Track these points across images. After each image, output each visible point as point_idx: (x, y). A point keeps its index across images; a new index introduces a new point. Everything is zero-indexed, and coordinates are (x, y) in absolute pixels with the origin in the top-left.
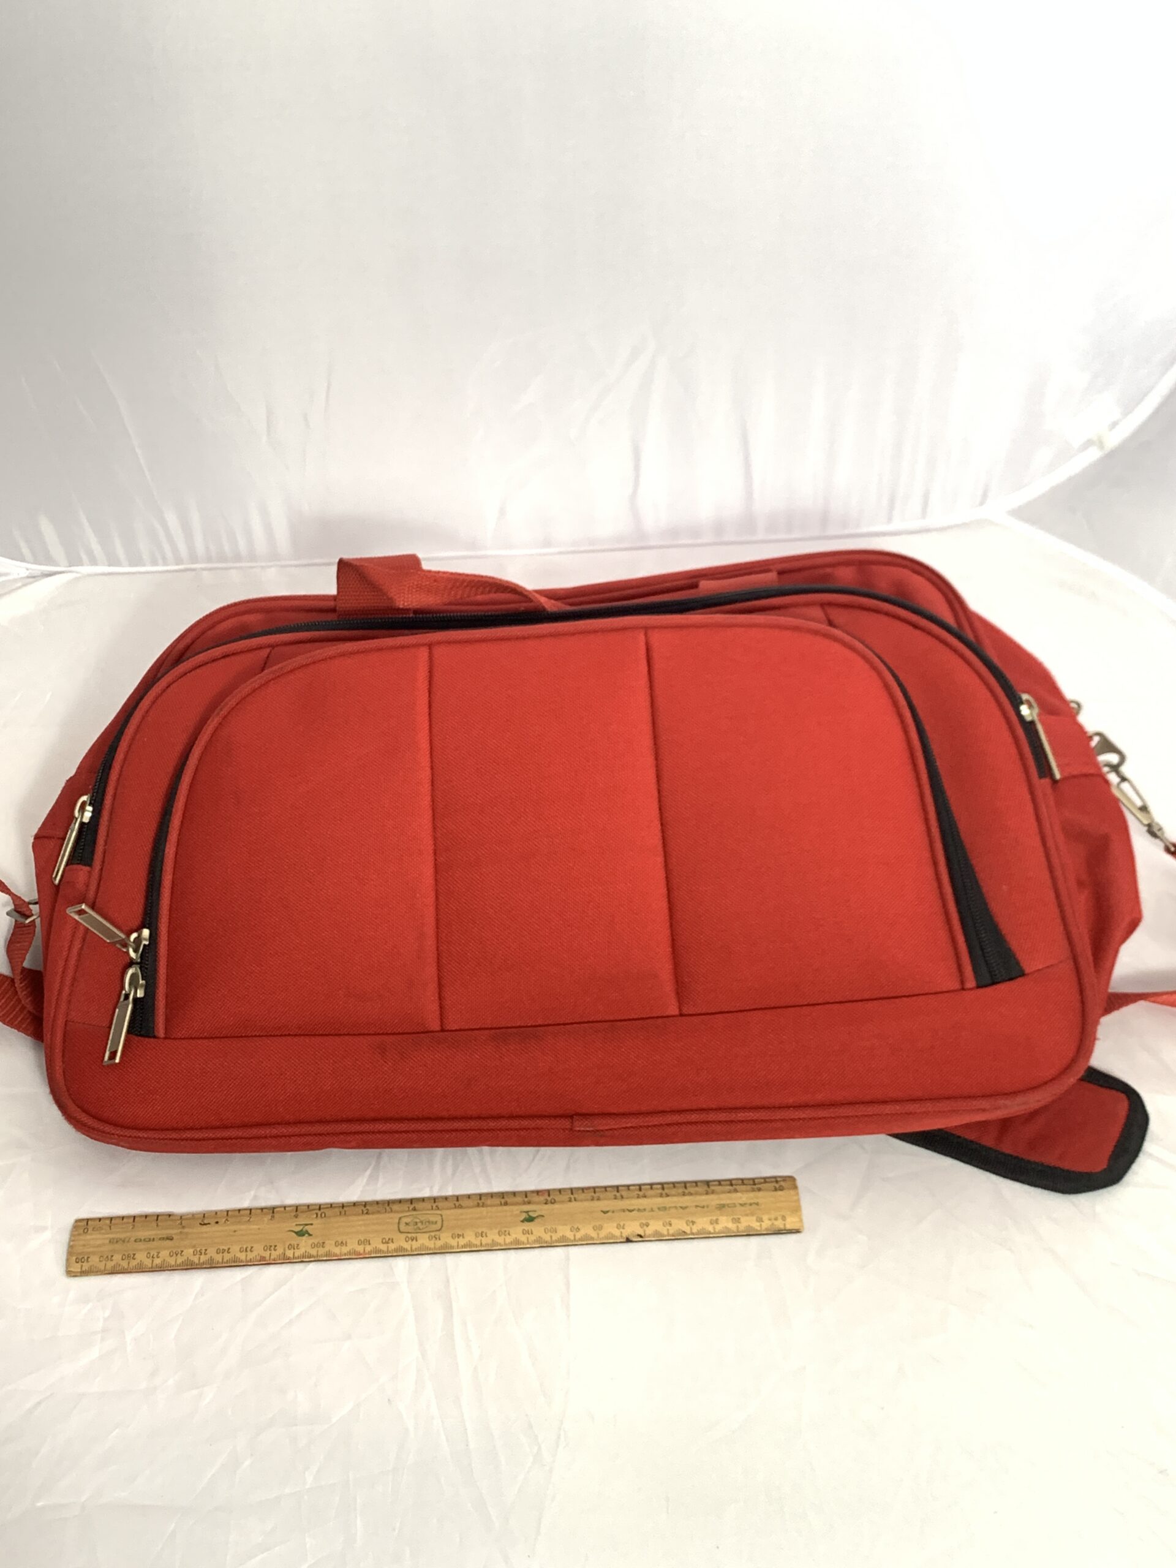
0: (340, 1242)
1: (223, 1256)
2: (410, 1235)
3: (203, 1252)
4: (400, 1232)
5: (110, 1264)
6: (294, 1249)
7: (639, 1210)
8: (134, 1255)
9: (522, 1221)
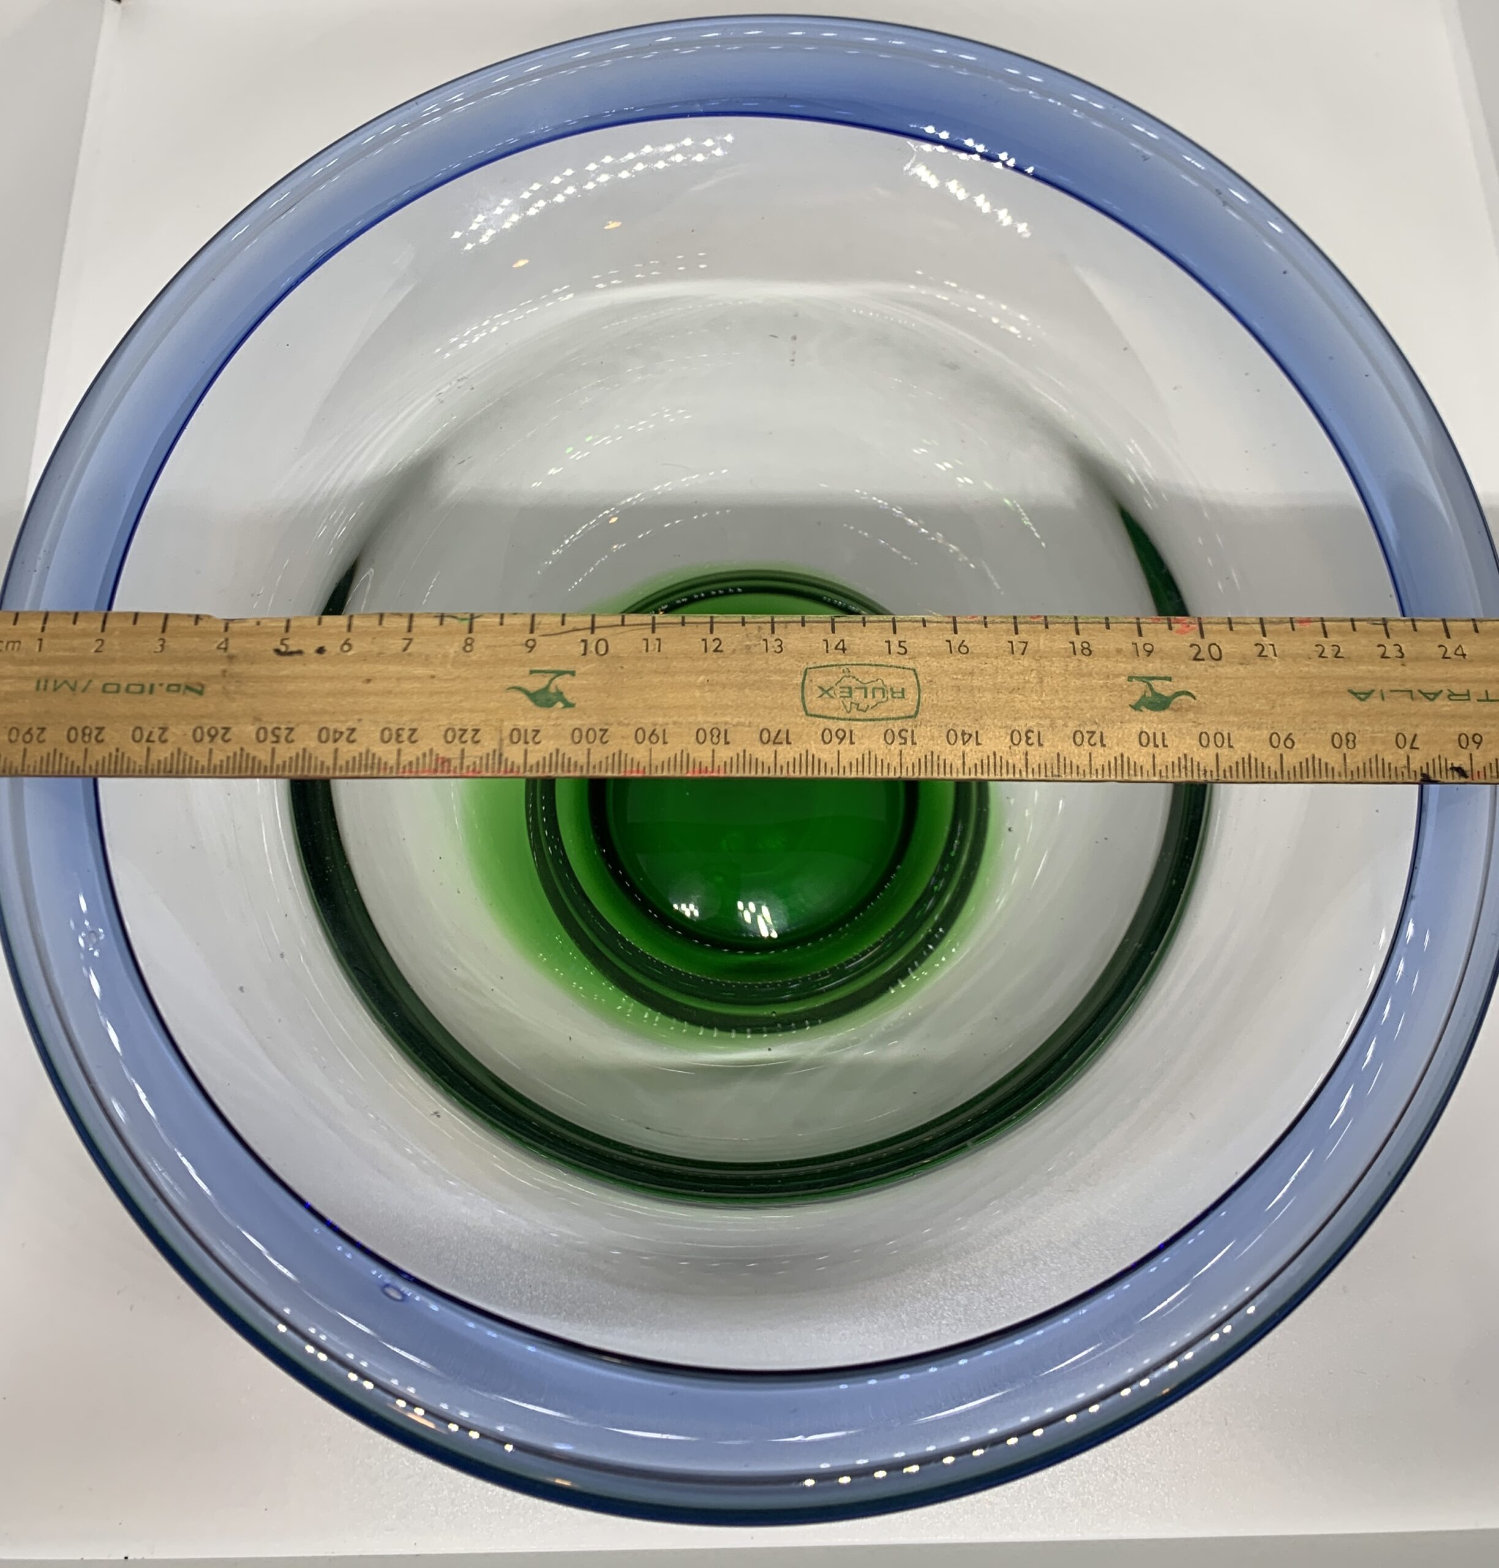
0: (647, 735)
1: (336, 751)
2: (834, 726)
3: (283, 733)
4: (807, 714)
5: (37, 752)
6: (526, 743)
7: (1451, 696)
8: (100, 729)
9: (1136, 707)
